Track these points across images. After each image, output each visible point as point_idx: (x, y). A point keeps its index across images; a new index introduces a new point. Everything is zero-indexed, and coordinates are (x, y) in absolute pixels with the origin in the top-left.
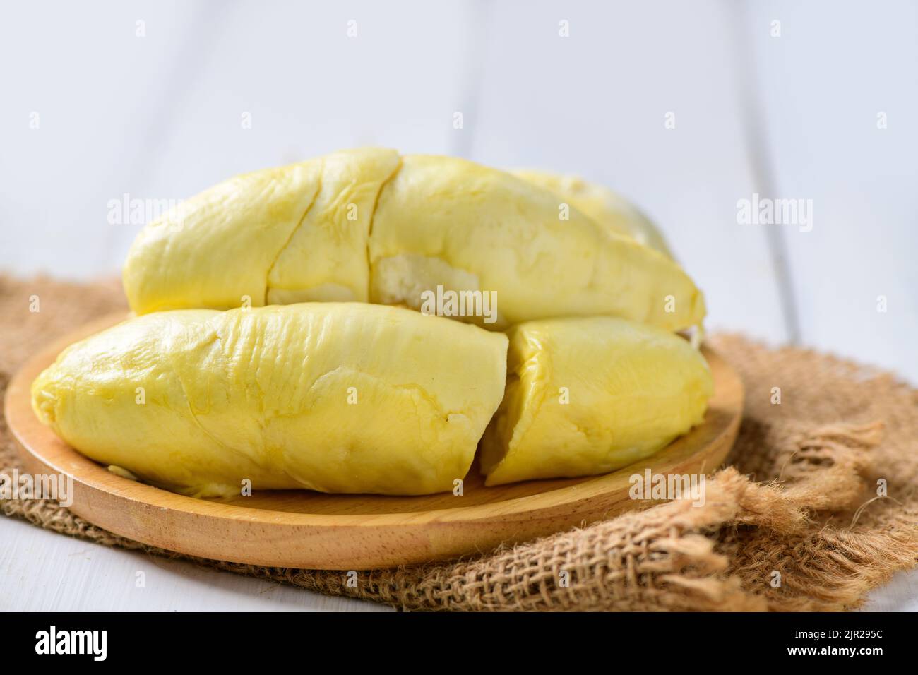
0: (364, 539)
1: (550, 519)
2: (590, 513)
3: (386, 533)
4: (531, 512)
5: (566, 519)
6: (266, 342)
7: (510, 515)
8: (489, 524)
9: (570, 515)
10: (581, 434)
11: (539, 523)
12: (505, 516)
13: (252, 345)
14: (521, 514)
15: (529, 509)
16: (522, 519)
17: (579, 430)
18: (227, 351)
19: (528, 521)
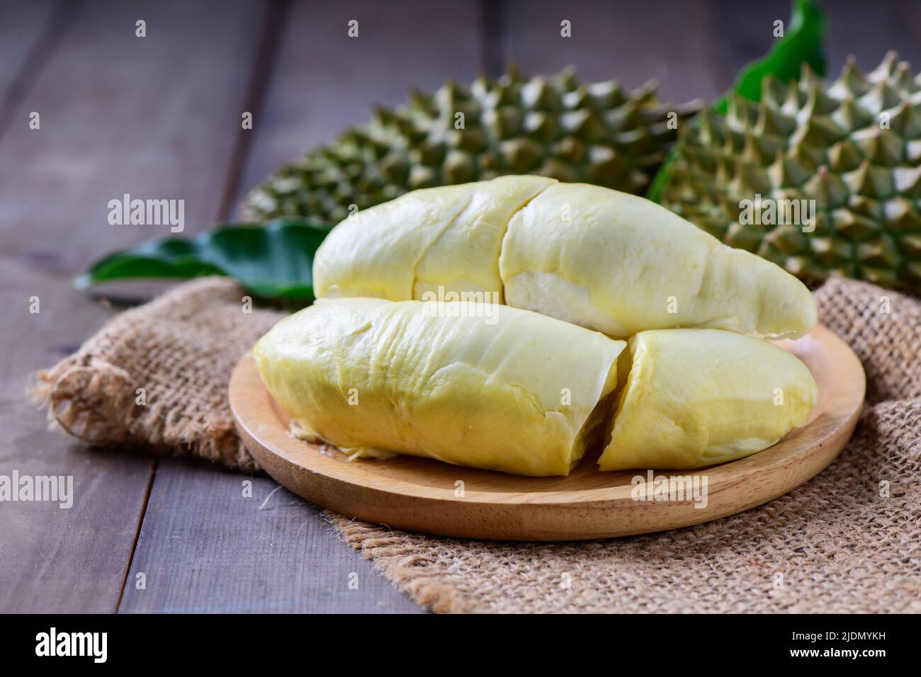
0: (467, 512)
1: (631, 508)
2: (670, 506)
3: (485, 509)
4: (612, 501)
5: (646, 509)
6: (406, 335)
7: (593, 502)
8: (574, 508)
9: (649, 506)
10: (679, 429)
11: (620, 511)
12: (589, 502)
13: (394, 336)
14: (603, 502)
15: (611, 499)
16: (604, 506)
17: (677, 424)
18: (374, 340)
19: (609, 508)
